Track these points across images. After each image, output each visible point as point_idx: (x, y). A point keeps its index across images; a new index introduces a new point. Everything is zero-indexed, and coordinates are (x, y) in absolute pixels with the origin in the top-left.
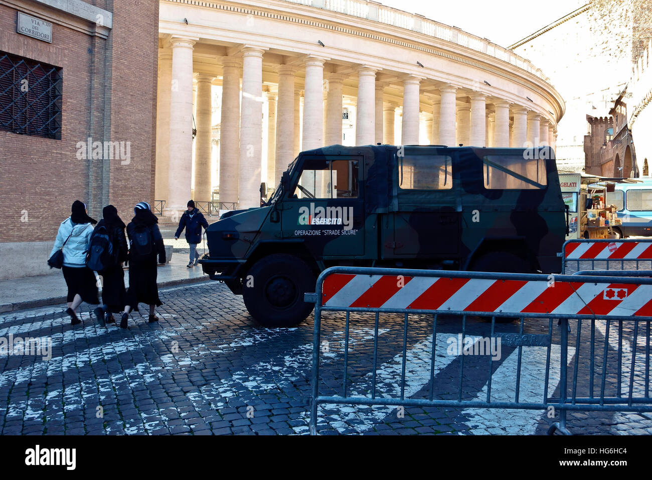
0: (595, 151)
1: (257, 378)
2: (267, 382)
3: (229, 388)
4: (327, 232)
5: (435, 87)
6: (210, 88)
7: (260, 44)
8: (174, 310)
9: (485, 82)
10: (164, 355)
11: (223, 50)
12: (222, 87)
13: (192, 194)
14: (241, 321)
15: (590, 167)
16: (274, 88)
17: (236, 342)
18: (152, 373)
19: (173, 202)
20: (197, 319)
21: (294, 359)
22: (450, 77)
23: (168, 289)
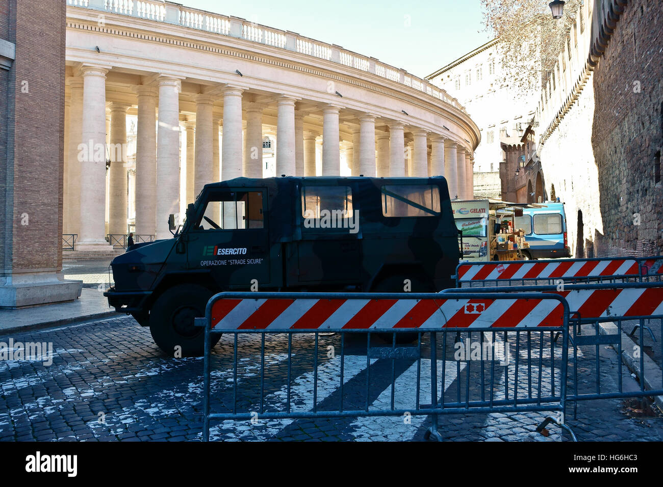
0: (510, 178)
1: (159, 405)
2: (168, 408)
3: (130, 415)
4: (232, 261)
5: (355, 116)
6: (125, 117)
7: (176, 73)
8: (81, 345)
9: (403, 111)
10: (66, 388)
11: (137, 78)
12: (137, 116)
13: (106, 227)
14: (149, 352)
15: (506, 193)
16: (192, 117)
17: (142, 372)
18: (53, 405)
19: (85, 236)
20: (103, 353)
21: (197, 385)
22: (369, 107)
23: (76, 324)
